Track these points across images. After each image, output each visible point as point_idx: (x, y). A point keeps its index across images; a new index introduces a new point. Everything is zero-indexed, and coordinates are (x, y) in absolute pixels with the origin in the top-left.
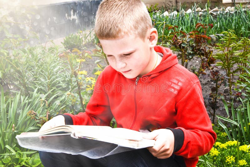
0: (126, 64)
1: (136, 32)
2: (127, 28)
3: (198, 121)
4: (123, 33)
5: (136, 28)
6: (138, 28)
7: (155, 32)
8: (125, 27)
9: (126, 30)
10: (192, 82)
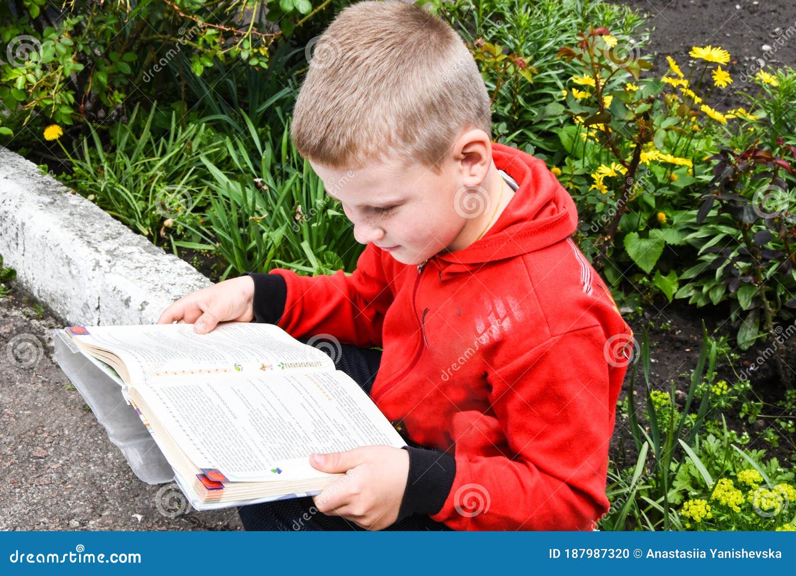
0: (385, 232)
1: (409, 150)
2: (375, 141)
3: (546, 443)
4: (361, 155)
5: (406, 138)
6: (413, 138)
7: (482, 143)
8: (370, 139)
9: (372, 148)
10: (547, 329)
